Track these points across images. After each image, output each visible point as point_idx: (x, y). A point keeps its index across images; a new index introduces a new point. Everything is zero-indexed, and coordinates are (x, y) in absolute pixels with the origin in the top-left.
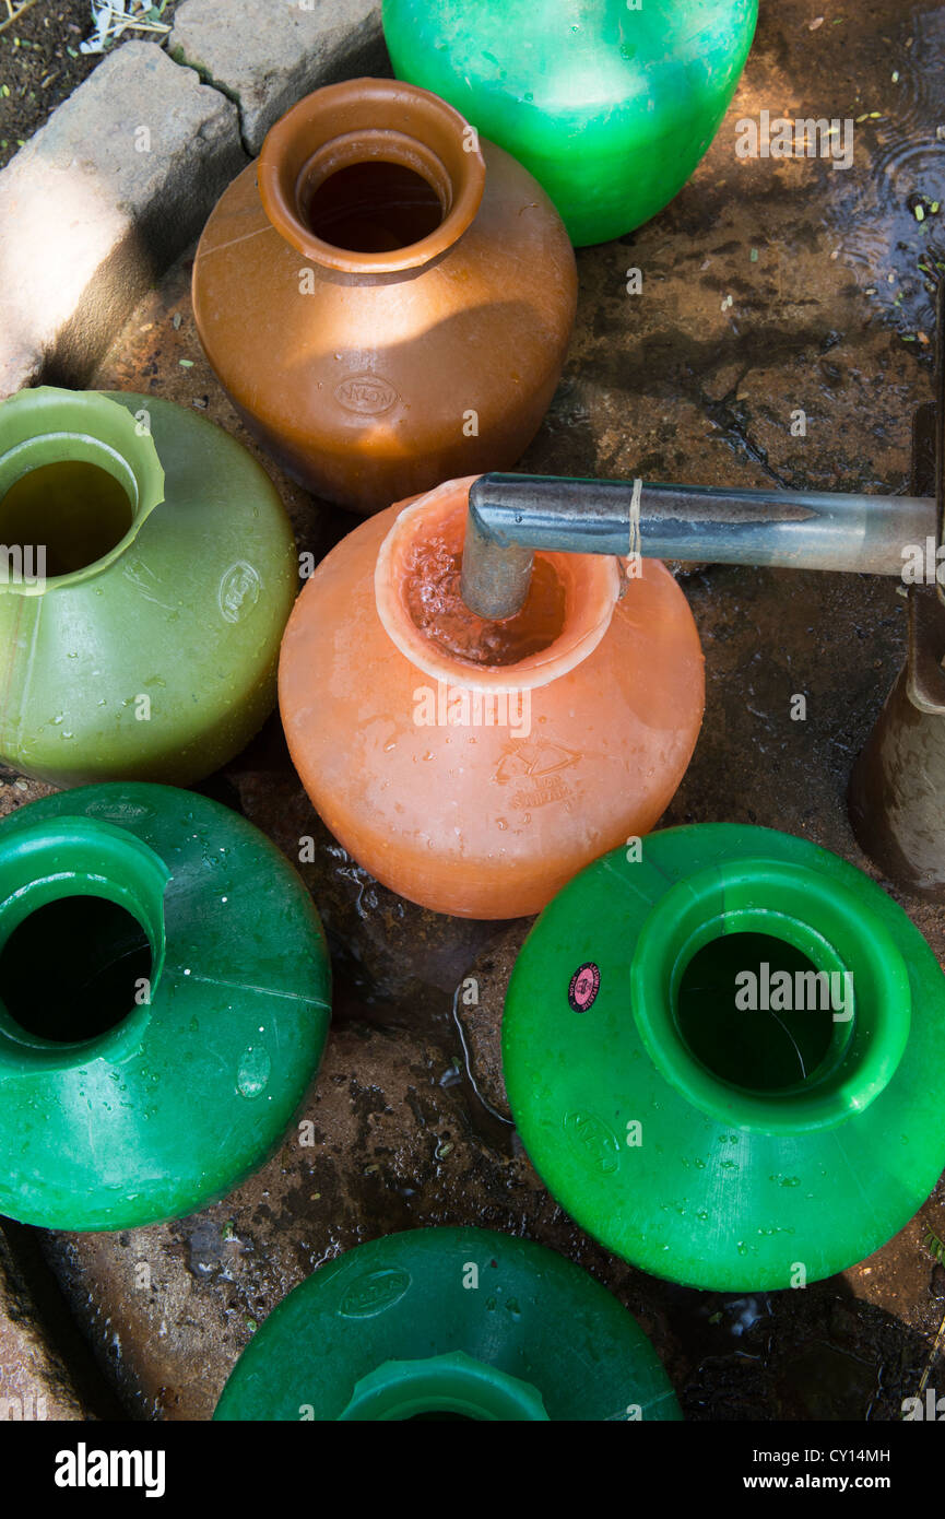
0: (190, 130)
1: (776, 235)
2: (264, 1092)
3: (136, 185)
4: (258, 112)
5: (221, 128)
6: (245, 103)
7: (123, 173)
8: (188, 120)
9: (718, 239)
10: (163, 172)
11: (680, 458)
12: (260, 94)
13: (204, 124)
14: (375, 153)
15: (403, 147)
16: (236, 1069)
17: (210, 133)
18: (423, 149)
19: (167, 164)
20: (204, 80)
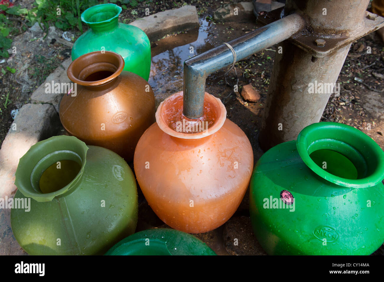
0: (45, 112)
3: (37, 127)
4: (58, 105)
5: (51, 110)
6: (54, 104)
7: (33, 126)
8: (43, 111)
10: (42, 121)
12: (56, 101)
13: (47, 110)
15: (99, 66)
17: (49, 112)
19: (43, 120)
20: (43, 103)
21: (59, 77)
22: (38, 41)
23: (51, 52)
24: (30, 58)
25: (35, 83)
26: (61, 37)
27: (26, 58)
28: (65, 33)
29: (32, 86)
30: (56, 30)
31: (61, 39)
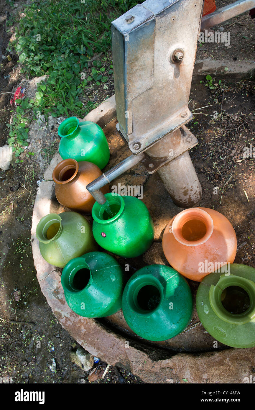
0: (52, 187)
1: (125, 151)
2: (116, 279)
9: (118, 156)
10: (51, 193)
11: (129, 181)
13: (53, 185)
14: (66, 170)
15: (68, 167)
16: (110, 279)
18: (71, 165)
20: (50, 181)
21: (57, 160)
22: (43, 129)
23: (52, 136)
24: (41, 144)
25: (46, 161)
26: (57, 123)
27: (38, 144)
28: (59, 119)
29: (45, 163)
30: (53, 118)
31: (57, 125)
